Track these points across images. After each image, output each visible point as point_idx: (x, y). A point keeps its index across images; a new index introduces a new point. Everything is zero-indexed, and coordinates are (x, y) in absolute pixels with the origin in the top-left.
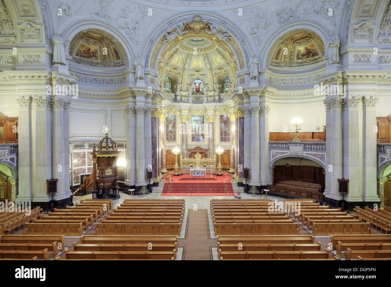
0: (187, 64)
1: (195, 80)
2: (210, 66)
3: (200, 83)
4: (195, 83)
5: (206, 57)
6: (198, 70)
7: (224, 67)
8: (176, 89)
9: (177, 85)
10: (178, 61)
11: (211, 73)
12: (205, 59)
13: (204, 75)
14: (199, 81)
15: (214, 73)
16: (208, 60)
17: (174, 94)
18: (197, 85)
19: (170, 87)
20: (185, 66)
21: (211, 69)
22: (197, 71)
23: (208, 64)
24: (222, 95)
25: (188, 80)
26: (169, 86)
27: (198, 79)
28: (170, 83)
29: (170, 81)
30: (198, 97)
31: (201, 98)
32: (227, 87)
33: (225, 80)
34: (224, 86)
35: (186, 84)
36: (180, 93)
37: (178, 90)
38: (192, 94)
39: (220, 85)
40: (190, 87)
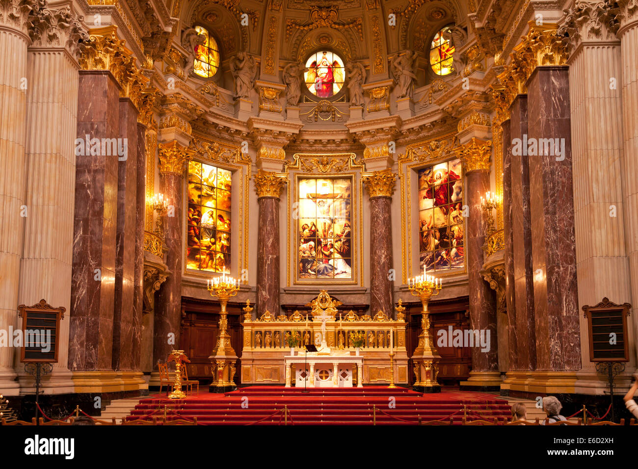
1: (315, 52)
3: (335, 63)
4: (314, 64)
13: (349, 24)
14: (331, 58)
15: (389, 12)
17: (229, 93)
18: (323, 71)
24: (423, 92)
25: (285, 43)
26: (209, 64)
27: (325, 49)
28: (215, 53)
29: (214, 46)
30: (325, 109)
31: (338, 113)
32: (444, 66)
33: (433, 43)
34: (432, 63)
35: (278, 57)
36: (253, 91)
37: (244, 77)
38: (300, 101)
39: (415, 56)
40: (294, 69)
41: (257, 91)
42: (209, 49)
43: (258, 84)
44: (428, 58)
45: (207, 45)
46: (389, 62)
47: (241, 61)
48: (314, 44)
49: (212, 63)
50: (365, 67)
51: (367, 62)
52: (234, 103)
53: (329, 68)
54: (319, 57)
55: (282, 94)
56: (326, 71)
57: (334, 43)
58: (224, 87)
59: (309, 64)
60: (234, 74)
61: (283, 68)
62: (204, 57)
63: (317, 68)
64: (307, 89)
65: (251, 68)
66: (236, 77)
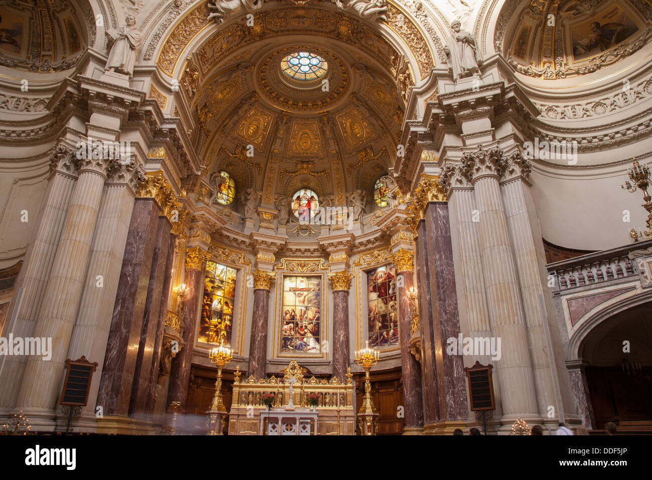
0: (278, 141)
1: (299, 189)
2: (337, 148)
3: (312, 197)
4: (299, 197)
5: (326, 122)
6: (307, 160)
7: (372, 144)
8: (247, 200)
9: (249, 191)
10: (255, 133)
11: (340, 166)
12: (325, 129)
13: (321, 172)
14: (309, 194)
15: (347, 166)
16: (333, 131)
17: (239, 215)
18: (304, 202)
19: (231, 200)
20: (273, 147)
21: (339, 155)
22: (302, 162)
23: (332, 142)
24: (369, 217)
25: (279, 183)
26: (228, 196)
27: (306, 188)
28: (232, 189)
29: (232, 185)
30: (304, 228)
31: (313, 230)
32: (383, 201)
33: (376, 186)
34: (375, 198)
35: (274, 192)
36: (256, 215)
37: (250, 205)
38: (288, 222)
39: (364, 194)
40: (284, 200)
41: (258, 214)
42: (229, 187)
43: (260, 209)
44: (373, 196)
45: (227, 184)
46: (347, 198)
47: (249, 194)
48: (299, 185)
49: (230, 195)
50: (331, 200)
51: (332, 197)
52: (242, 222)
53: (308, 200)
54: (302, 193)
55: (275, 217)
56: (306, 202)
57: (312, 185)
58: (237, 211)
59: (295, 197)
60: (244, 203)
61: (277, 199)
62: (225, 191)
63: (300, 200)
64: (293, 214)
65: (255, 199)
66: (245, 205)
